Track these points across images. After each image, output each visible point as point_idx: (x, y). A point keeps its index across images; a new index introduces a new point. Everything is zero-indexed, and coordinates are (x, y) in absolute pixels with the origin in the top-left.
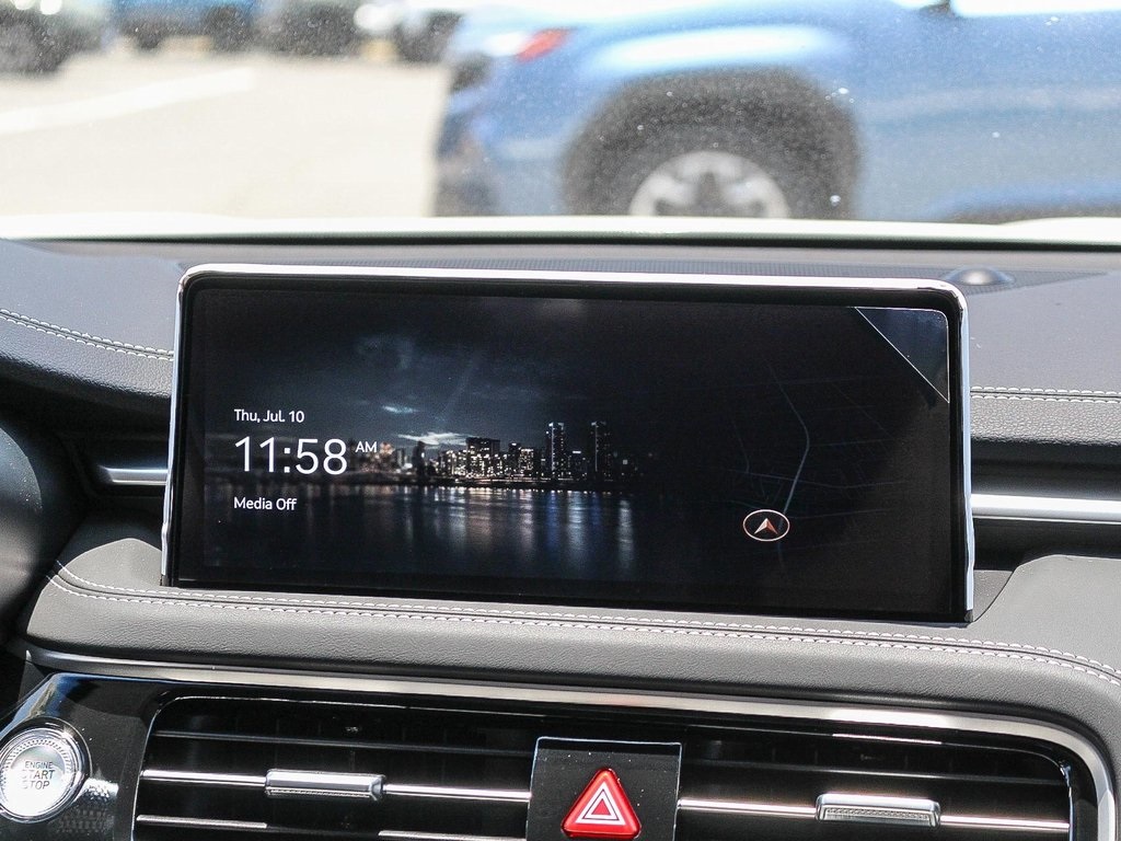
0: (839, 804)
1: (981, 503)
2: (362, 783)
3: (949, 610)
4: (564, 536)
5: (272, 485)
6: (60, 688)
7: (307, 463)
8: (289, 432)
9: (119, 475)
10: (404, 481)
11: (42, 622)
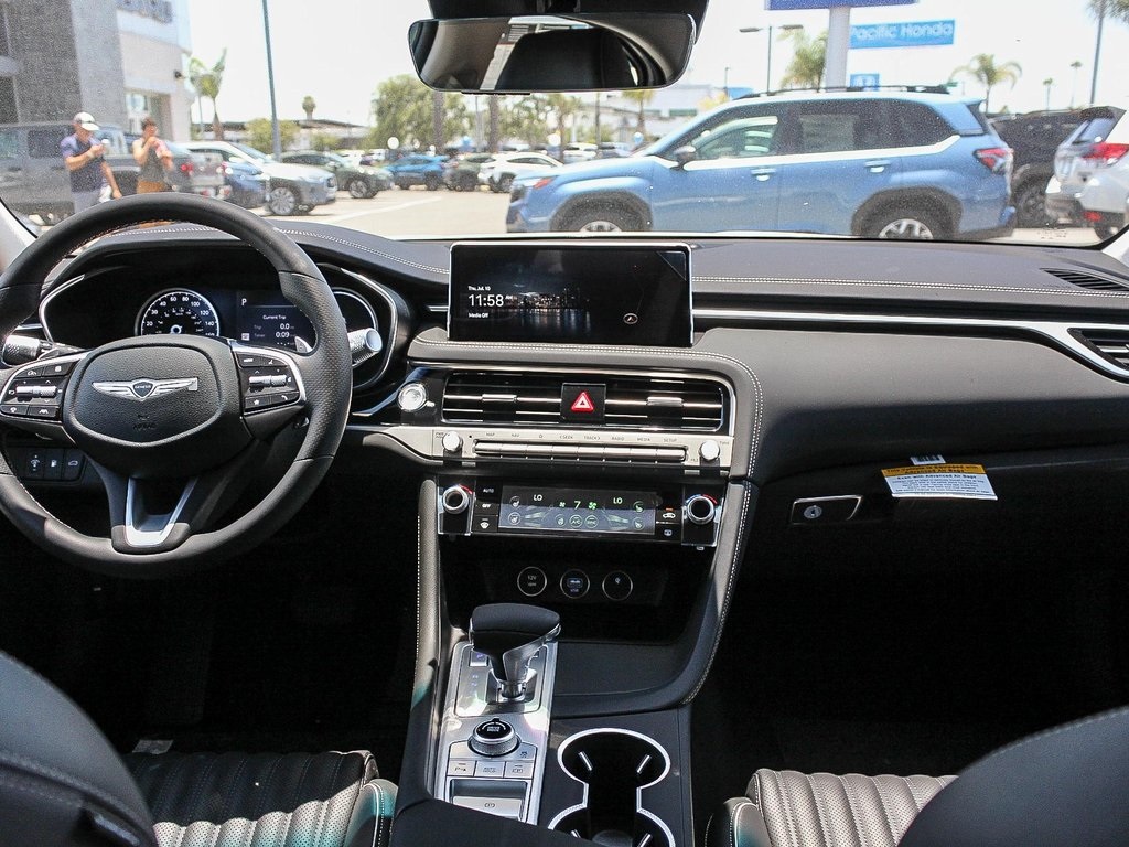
0: (653, 400)
1: (695, 312)
2: (511, 397)
3: (684, 342)
4: (570, 324)
5: (481, 310)
6: (420, 373)
7: (491, 302)
8: (485, 293)
9: (433, 308)
10: (521, 307)
11: (411, 352)
